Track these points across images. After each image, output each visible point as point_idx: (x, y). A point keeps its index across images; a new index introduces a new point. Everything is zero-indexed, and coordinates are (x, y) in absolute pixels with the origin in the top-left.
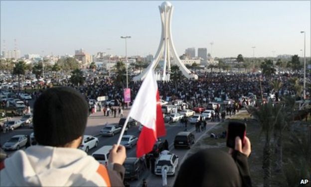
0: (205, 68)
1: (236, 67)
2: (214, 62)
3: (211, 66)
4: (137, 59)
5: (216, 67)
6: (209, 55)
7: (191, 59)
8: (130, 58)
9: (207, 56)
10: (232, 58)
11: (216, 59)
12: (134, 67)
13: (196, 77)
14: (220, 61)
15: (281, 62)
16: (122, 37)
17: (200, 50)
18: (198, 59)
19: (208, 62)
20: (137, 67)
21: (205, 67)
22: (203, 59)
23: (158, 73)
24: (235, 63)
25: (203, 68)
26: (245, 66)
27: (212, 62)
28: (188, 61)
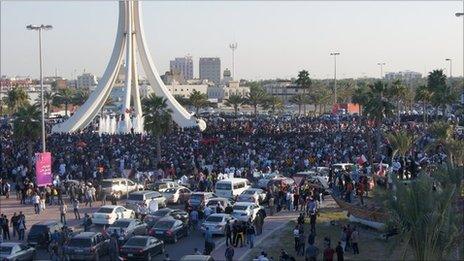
0: (219, 105)
1: (292, 101)
2: (241, 89)
3: (235, 100)
4: (54, 85)
5: (246, 101)
6: (227, 74)
7: (186, 83)
8: (38, 82)
9: (222, 77)
10: (280, 81)
11: (243, 83)
12: (51, 101)
13: (203, 125)
14: (253, 86)
15: (402, 89)
16: (30, 27)
17: (204, 62)
18: (201, 84)
19: (227, 90)
20: (58, 102)
21: (220, 101)
22: (211, 84)
23: (111, 118)
24: (289, 91)
25: (214, 105)
26: (314, 100)
27: (234, 90)
28: (179, 87)
